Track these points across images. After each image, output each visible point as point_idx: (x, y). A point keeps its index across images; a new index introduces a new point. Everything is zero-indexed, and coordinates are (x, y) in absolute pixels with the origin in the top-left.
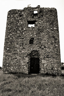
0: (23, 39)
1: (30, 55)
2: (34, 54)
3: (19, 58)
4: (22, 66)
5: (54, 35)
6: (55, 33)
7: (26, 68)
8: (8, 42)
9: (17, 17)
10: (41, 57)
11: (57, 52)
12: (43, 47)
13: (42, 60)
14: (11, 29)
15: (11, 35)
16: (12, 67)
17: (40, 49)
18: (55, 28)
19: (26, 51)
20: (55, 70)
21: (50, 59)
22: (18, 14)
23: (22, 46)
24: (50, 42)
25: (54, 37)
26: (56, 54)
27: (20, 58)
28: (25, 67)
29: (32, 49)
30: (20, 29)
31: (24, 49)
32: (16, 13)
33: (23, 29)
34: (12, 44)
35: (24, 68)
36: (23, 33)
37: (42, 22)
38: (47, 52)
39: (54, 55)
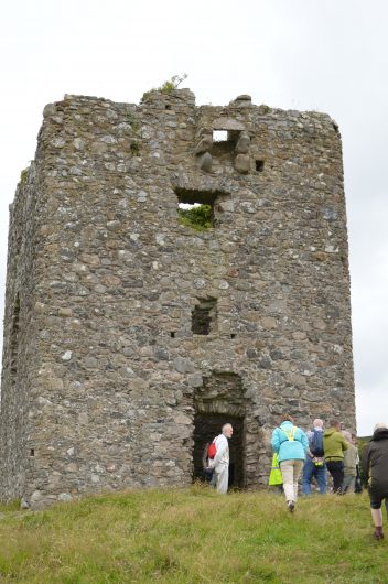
0: (154, 297)
1: (197, 395)
2: (214, 393)
3: (137, 414)
4: (153, 460)
5: (326, 289)
6: (331, 277)
8: (68, 311)
9: (109, 152)
10: (256, 413)
11: (339, 385)
12: (266, 353)
13: (263, 429)
14: (76, 230)
15: (83, 268)
16: (98, 468)
17: (252, 368)
18: (330, 249)
19: (176, 375)
22: (115, 135)
23: (153, 343)
24: (305, 325)
25: (324, 301)
26: (334, 394)
27: (141, 411)
28: (171, 463)
29: (205, 363)
30: (134, 237)
31: (161, 363)
32: (104, 128)
33: (148, 239)
34: (89, 326)
35: (170, 473)
36: (155, 265)
37: (261, 202)
38: (288, 385)
39: (323, 400)
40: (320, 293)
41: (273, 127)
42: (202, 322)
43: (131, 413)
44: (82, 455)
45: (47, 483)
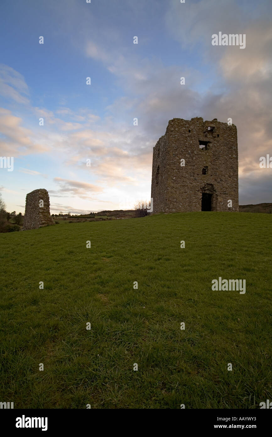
0: (194, 166)
1: (203, 189)
2: (207, 189)
3: (190, 192)
4: (193, 203)
5: (233, 166)
6: (234, 163)
7: (198, 206)
8: (175, 168)
9: (184, 131)
10: (217, 193)
12: (219, 180)
13: (218, 197)
14: (176, 150)
15: (178, 158)
16: (181, 204)
17: (215, 183)
18: (234, 156)
19: (198, 184)
20: (233, 210)
21: (227, 197)
22: (185, 128)
23: (193, 176)
24: (228, 174)
25: (233, 168)
26: (234, 190)
28: (197, 204)
29: (205, 181)
30: (189, 151)
31: (195, 181)
32: (183, 126)
33: (192, 152)
34: (179, 172)
35: (197, 206)
36: (194, 158)
37: (218, 144)
38: (224, 187)
39: (232, 191)
40: (232, 166)
41: (221, 127)
42: (204, 172)
43: (188, 192)
44: (177, 201)
45: (170, 207)
